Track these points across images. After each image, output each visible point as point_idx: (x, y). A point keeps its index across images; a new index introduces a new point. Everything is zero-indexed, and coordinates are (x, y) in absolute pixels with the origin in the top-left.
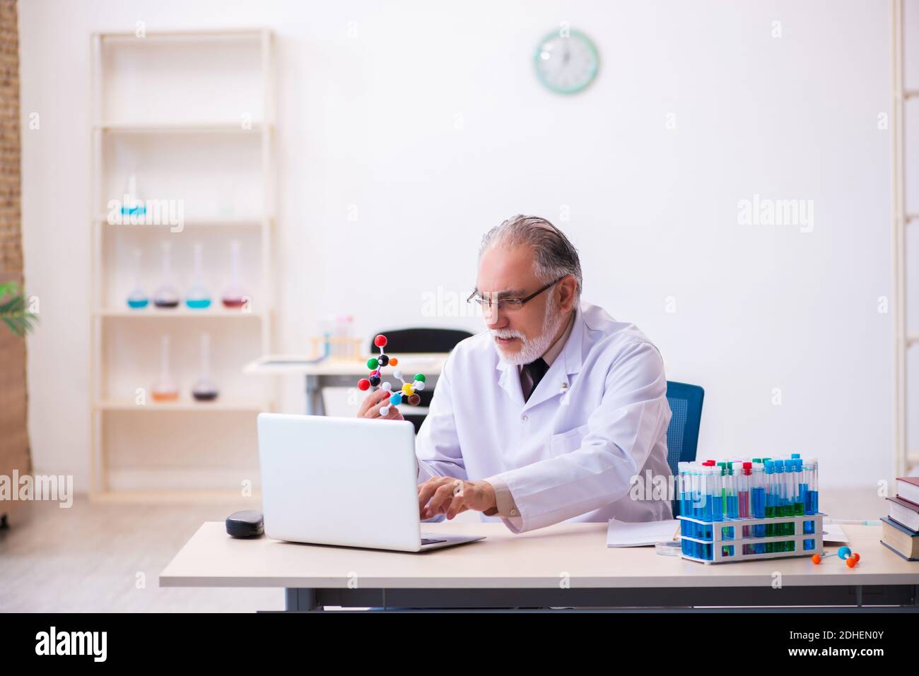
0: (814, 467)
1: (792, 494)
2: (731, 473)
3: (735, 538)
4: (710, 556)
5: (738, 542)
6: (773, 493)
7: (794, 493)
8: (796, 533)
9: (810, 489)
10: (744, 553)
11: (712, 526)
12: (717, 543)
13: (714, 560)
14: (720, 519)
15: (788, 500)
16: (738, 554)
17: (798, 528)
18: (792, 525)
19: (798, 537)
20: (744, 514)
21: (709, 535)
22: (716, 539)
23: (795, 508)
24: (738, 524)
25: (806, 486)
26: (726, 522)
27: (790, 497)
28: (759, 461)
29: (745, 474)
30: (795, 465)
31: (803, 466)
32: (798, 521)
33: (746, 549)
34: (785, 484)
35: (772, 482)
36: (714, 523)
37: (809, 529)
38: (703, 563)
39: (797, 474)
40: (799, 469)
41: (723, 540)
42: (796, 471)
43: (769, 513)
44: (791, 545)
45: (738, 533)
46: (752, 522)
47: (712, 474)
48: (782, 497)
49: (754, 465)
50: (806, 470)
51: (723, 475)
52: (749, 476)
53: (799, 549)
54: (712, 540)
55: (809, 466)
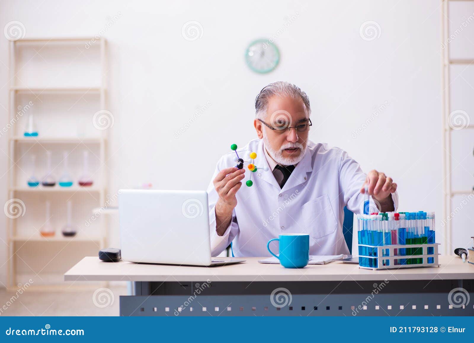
0: (433, 217)
1: (421, 232)
2: (387, 219)
3: (390, 256)
5: (392, 258)
6: (410, 231)
7: (422, 233)
8: (423, 254)
9: (431, 229)
10: (395, 264)
11: (377, 248)
12: (380, 258)
13: (378, 268)
14: (381, 245)
15: (418, 235)
16: (392, 264)
17: (425, 251)
18: (421, 249)
19: (425, 256)
20: (394, 242)
21: (375, 254)
22: (379, 255)
23: (423, 240)
24: (391, 248)
25: (428, 228)
27: (420, 233)
28: (402, 213)
30: (422, 216)
31: (427, 216)
33: (396, 262)
34: (417, 228)
35: (410, 226)
36: (378, 247)
38: (372, 269)
39: (423, 220)
40: (425, 218)
41: (383, 256)
42: (423, 219)
43: (408, 242)
44: (421, 261)
45: (391, 253)
46: (399, 246)
47: (376, 219)
48: (416, 234)
49: (400, 215)
50: (429, 218)
51: (383, 220)
52: (398, 221)
53: (425, 263)
54: (377, 256)
55: (430, 216)
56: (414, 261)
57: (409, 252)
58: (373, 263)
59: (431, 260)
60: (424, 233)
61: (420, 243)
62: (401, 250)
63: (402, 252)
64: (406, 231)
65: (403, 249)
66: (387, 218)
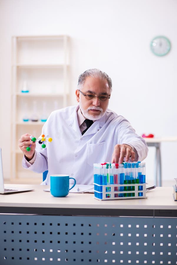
1: (136, 176)
3: (111, 191)
4: (101, 198)
5: (112, 193)
8: (135, 190)
10: (115, 197)
11: (102, 186)
12: (104, 193)
13: (103, 199)
14: (105, 184)
16: (112, 197)
17: (136, 188)
18: (134, 187)
19: (136, 192)
20: (116, 182)
21: (101, 191)
22: (104, 191)
24: (113, 186)
25: (141, 173)
27: (134, 177)
30: (136, 165)
32: (136, 186)
33: (116, 195)
37: (141, 188)
41: (106, 192)
42: (136, 167)
43: (125, 182)
44: (133, 194)
45: (112, 189)
46: (119, 186)
48: (131, 177)
50: (140, 167)
52: (118, 169)
53: (136, 196)
56: (129, 195)
57: (125, 189)
58: (100, 196)
61: (134, 183)
62: (120, 188)
63: (122, 189)
64: (125, 175)
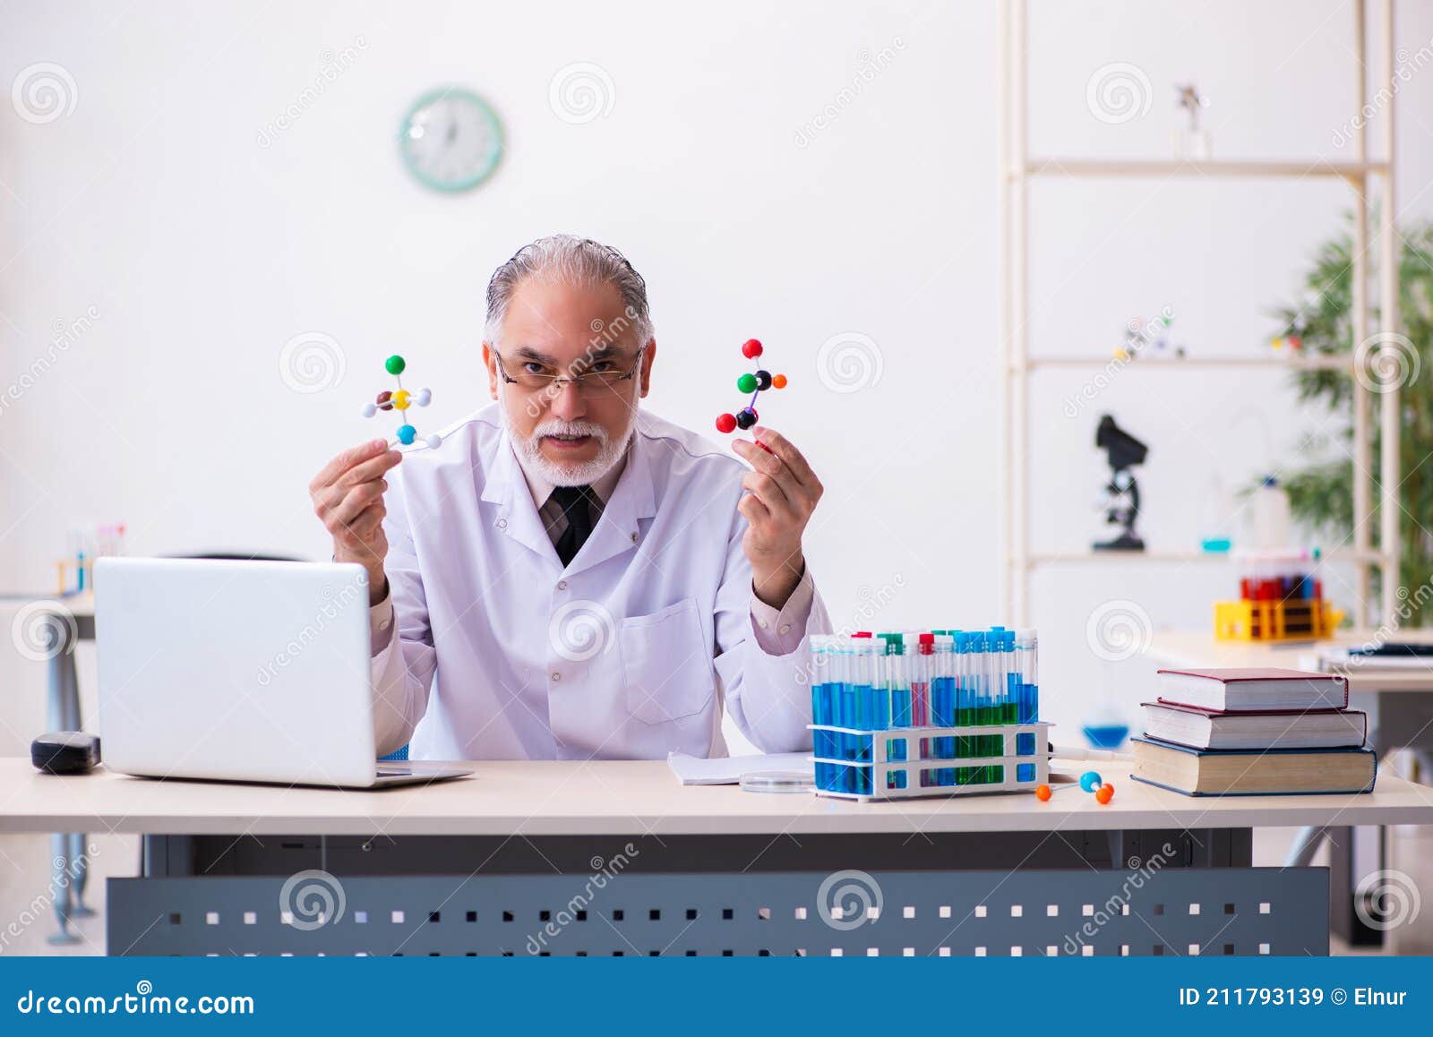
0: (1033, 646)
1: (997, 691)
2: (899, 652)
3: (908, 759)
4: (867, 788)
5: (913, 766)
6: (967, 687)
7: (1002, 691)
8: (1005, 754)
9: (1025, 681)
10: (922, 785)
11: (871, 737)
12: (880, 767)
13: (875, 794)
15: (990, 699)
16: (913, 785)
17: (1009, 745)
18: (998, 739)
19: (1009, 760)
20: (920, 720)
21: (867, 755)
22: (877, 758)
24: (912, 736)
25: (1019, 677)
26: (893, 733)
27: (994, 692)
28: (943, 633)
29: (923, 653)
30: (1002, 641)
31: (1016, 643)
32: (1009, 733)
34: (987, 676)
35: (965, 673)
36: (874, 732)
38: (856, 800)
39: (1005, 654)
40: (1010, 648)
41: (888, 761)
42: (1004, 650)
43: (961, 718)
45: (913, 750)
46: (933, 732)
47: (869, 651)
48: (982, 694)
49: (937, 638)
50: (1021, 648)
51: (888, 654)
52: (930, 657)
53: (1010, 780)
54: (872, 761)
55: (1024, 643)
56: (978, 776)
57: (962, 747)
59: (1026, 773)
60: (1006, 692)
61: (996, 722)
62: (939, 742)
63: (942, 748)
65: (948, 738)
66: (901, 648)
